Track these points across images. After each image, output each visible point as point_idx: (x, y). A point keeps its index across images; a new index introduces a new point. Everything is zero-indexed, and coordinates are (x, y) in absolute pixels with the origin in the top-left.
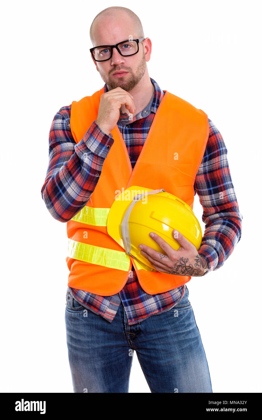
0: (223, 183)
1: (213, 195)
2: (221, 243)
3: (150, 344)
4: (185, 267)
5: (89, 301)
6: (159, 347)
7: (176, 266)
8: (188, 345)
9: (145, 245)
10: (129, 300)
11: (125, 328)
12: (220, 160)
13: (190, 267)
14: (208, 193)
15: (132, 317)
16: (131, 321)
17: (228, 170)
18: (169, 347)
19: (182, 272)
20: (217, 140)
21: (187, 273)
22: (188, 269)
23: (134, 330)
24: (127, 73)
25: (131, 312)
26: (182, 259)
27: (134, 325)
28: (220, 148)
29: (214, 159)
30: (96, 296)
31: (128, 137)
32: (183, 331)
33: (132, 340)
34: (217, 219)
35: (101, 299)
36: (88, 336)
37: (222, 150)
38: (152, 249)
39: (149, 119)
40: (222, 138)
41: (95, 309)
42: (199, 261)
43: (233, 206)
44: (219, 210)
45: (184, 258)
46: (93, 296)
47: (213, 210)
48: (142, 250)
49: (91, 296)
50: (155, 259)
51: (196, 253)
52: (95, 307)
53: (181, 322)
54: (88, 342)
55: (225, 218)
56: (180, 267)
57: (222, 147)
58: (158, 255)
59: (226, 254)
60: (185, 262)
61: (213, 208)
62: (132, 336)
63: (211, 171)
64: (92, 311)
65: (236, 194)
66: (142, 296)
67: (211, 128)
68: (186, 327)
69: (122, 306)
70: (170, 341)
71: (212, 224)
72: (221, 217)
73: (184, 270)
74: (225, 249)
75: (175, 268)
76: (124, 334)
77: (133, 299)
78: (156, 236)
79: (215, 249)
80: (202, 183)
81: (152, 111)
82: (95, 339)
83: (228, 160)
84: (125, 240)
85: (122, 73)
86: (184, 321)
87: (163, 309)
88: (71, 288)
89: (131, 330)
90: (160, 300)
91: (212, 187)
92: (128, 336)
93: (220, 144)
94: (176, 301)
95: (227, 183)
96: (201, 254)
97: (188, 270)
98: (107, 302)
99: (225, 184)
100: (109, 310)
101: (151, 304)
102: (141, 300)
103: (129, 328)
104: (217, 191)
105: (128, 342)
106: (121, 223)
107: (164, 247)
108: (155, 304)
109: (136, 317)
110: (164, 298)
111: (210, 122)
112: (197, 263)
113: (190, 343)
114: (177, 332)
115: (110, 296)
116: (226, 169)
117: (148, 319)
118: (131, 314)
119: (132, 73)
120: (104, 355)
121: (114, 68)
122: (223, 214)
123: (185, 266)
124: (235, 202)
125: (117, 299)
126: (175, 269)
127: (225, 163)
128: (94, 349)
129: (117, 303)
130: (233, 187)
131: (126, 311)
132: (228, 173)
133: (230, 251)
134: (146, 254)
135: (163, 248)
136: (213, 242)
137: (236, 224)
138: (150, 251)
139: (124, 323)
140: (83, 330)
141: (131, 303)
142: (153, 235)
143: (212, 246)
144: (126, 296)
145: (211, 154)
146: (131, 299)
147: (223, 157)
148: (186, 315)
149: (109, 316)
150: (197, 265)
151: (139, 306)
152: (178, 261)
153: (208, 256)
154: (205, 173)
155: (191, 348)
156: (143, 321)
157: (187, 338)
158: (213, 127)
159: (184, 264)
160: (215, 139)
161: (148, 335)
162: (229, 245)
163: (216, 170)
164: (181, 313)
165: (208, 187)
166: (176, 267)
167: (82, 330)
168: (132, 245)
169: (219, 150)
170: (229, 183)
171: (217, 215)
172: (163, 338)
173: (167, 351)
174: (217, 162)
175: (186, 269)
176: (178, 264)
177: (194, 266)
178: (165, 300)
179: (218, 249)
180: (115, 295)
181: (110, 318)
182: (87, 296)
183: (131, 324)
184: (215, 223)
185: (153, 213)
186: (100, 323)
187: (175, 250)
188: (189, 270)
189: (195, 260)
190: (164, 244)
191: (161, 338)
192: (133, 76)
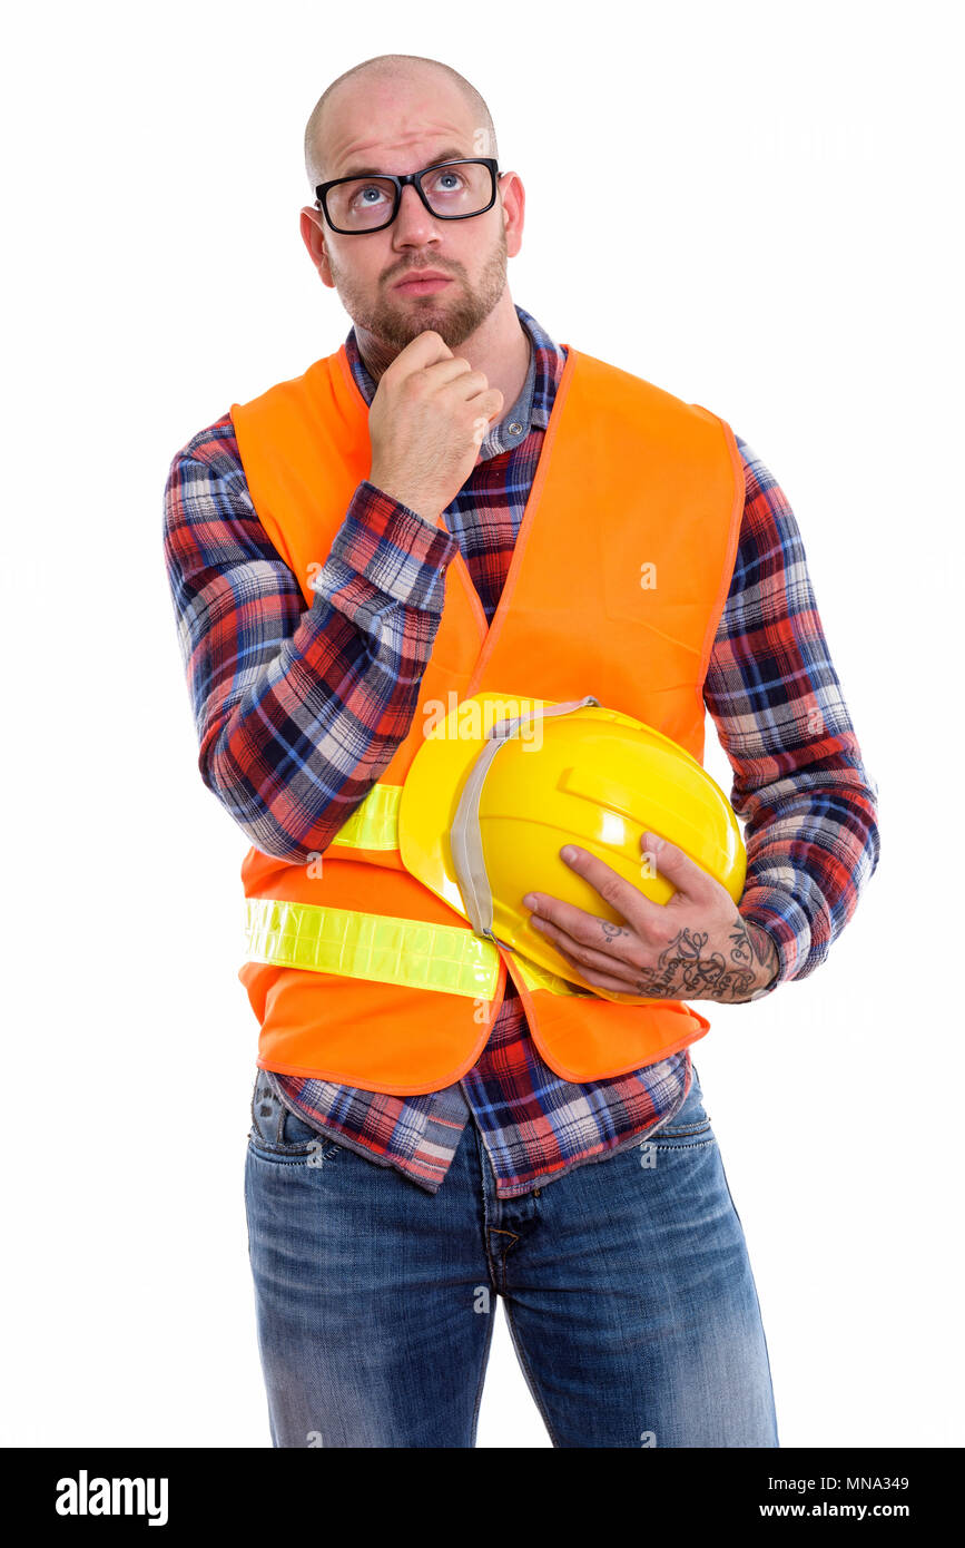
0: (801, 666)
1: (769, 712)
2: (813, 877)
3: (571, 1272)
4: (699, 963)
5: (351, 1116)
6: (605, 1283)
7: (664, 963)
8: (707, 1274)
9: (545, 894)
10: (499, 1106)
11: (486, 1213)
12: (786, 584)
13: (716, 965)
14: (749, 706)
15: (511, 1167)
16: (509, 1184)
17: (815, 618)
18: (641, 1283)
19: (685, 986)
20: (773, 510)
21: (705, 988)
22: (708, 971)
23: (517, 1218)
24: (448, 280)
25: (506, 1152)
26: (684, 935)
27: (515, 1200)
28: (783, 541)
29: (766, 581)
30: (377, 1097)
31: (460, 525)
32: (692, 1224)
33: (502, 1258)
34: (788, 798)
35: (393, 1108)
36: (343, 1248)
37: (793, 547)
38: (570, 906)
39: (525, 453)
40: (787, 504)
41: (375, 1147)
42: (745, 939)
43: (842, 749)
44: (793, 765)
45: (691, 933)
46: (365, 1098)
47: (771, 767)
48: (534, 914)
49: (355, 1099)
50: (586, 942)
51: (735, 914)
52: (373, 1138)
53: (685, 1190)
54: (343, 1269)
55: (819, 792)
56: (680, 966)
57: (790, 536)
58: (597, 929)
59: (837, 916)
60: (697, 947)
61: (770, 759)
62: (506, 1241)
63: (757, 627)
64: (365, 1153)
65: (848, 707)
66: (542, 1092)
67: (750, 470)
68: (700, 1209)
69: (472, 1128)
70: (646, 1258)
71: (773, 817)
72: (804, 790)
73: (693, 977)
74: (830, 898)
75: (661, 969)
76: (479, 1235)
77: (514, 1103)
78: (583, 857)
79: (797, 898)
80: (726, 670)
81: (538, 422)
82: (368, 1260)
83: (814, 584)
84: (470, 885)
85: (430, 280)
86: (693, 1186)
87: (621, 1141)
88: (277, 1075)
89: (504, 1216)
90: (609, 1106)
91: (763, 682)
92: (493, 1244)
93: (783, 525)
94: (664, 1108)
95: (814, 667)
96: (750, 915)
97: (708, 975)
98: (417, 1119)
99: (807, 670)
100: (426, 1148)
101: (578, 1120)
102: (542, 1108)
103: (498, 1211)
104: (779, 697)
105: (488, 1267)
106: (450, 827)
107: (616, 895)
108: (591, 1119)
109: (527, 1168)
110: (621, 1098)
111: (742, 448)
112: (740, 946)
113: (716, 1267)
114: (669, 1228)
115: (426, 1096)
116: (807, 615)
117: (567, 1176)
118: (508, 1157)
119: (465, 283)
120: (399, 1318)
121: (401, 260)
122: (807, 779)
123: (697, 961)
124: (847, 733)
125: (455, 1104)
126: (661, 973)
127: (804, 594)
128: (362, 1296)
129: (455, 1119)
130: (837, 682)
131: (488, 1148)
132: (818, 629)
133: (849, 906)
134: (549, 928)
135: (614, 902)
136: (787, 875)
137: (859, 811)
138: (565, 917)
139: (479, 1193)
140: (326, 1227)
141: (507, 1119)
142: (574, 857)
143: (785, 889)
144: (488, 1092)
145: (755, 563)
146: (506, 1104)
147: (794, 571)
148: (701, 1165)
149: (426, 1168)
150: (740, 954)
151: (534, 1128)
152: (671, 942)
153: (776, 922)
154: (734, 634)
155: (717, 1287)
156: (548, 1185)
157: (703, 1249)
158: (755, 466)
159: (693, 952)
160: (765, 507)
161: (565, 1237)
162: (844, 882)
163: (775, 620)
164: (684, 1156)
165: (749, 682)
166: (666, 968)
167: (319, 1224)
168: (494, 901)
169: (781, 548)
170: (822, 665)
171: (788, 785)
172: (618, 1248)
173: (633, 1297)
174: (775, 590)
175: (702, 973)
176: (673, 954)
177: (728, 960)
178: (627, 1104)
179: (807, 898)
180: (445, 1089)
181: (433, 1176)
182: (340, 1101)
183: (509, 1194)
184: (782, 812)
185: (567, 773)
186: (388, 1197)
187: (656, 904)
188: (712, 977)
189: (731, 937)
190: (616, 885)
191: (611, 1249)
192: (469, 295)
